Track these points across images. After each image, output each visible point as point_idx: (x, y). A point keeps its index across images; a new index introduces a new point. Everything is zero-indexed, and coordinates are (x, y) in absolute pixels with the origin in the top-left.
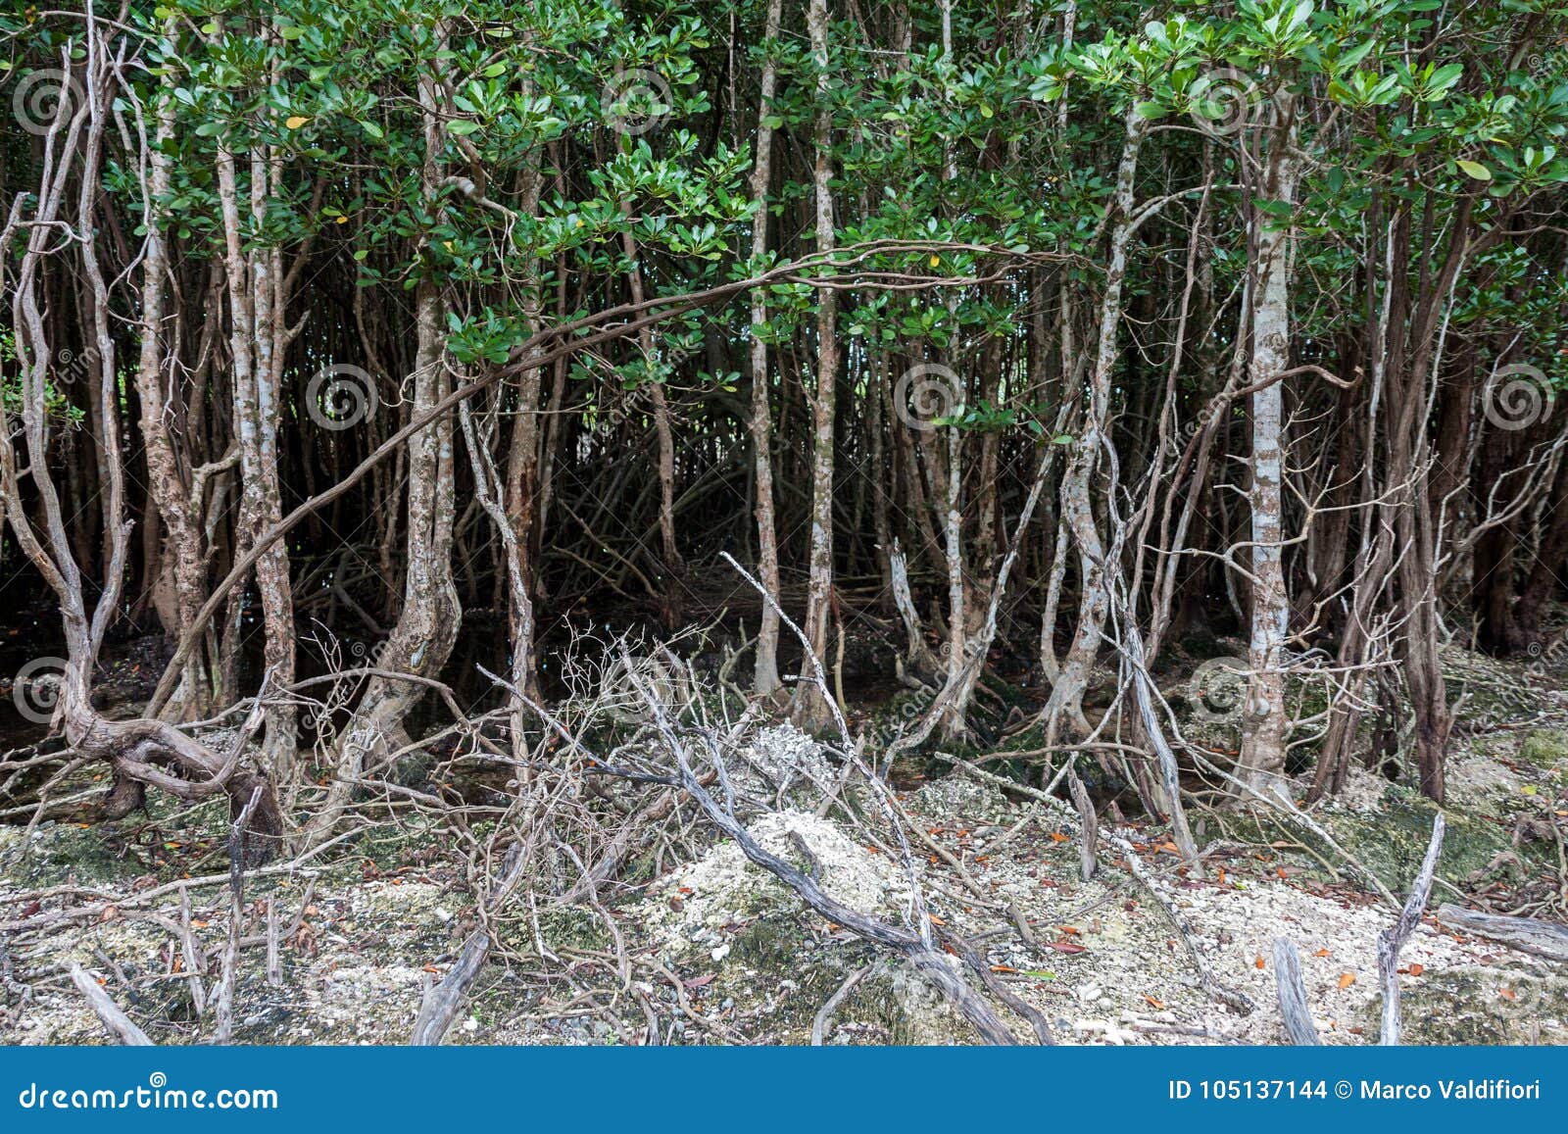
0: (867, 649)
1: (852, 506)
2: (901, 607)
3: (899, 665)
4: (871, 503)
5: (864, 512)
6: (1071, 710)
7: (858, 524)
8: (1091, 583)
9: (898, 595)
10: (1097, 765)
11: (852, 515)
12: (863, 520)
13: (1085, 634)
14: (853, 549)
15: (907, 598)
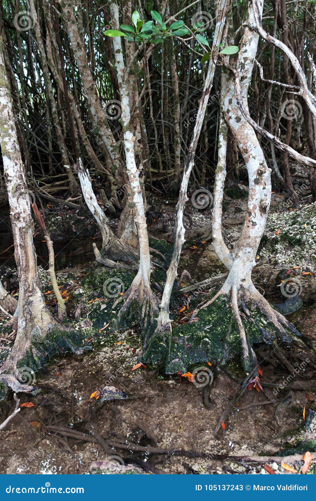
0: (68, 223)
1: (47, 140)
2: (92, 210)
3: (96, 251)
4: (56, 137)
5: (53, 142)
6: (246, 285)
7: (51, 148)
8: (257, 182)
9: (88, 202)
10: (271, 324)
11: (47, 144)
12: (53, 146)
13: (254, 224)
14: (50, 160)
15: (95, 203)
